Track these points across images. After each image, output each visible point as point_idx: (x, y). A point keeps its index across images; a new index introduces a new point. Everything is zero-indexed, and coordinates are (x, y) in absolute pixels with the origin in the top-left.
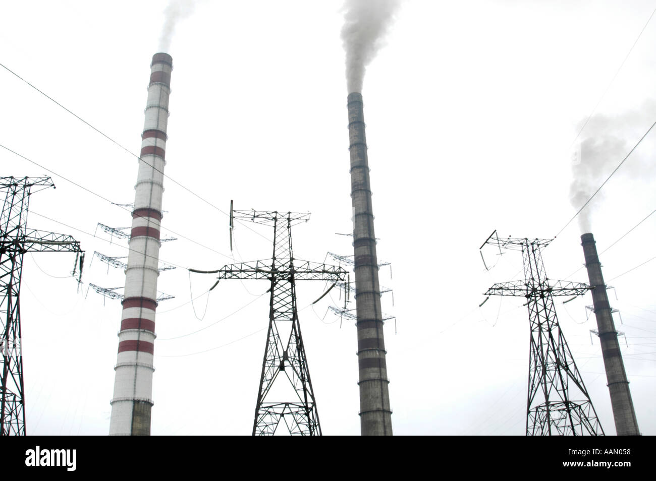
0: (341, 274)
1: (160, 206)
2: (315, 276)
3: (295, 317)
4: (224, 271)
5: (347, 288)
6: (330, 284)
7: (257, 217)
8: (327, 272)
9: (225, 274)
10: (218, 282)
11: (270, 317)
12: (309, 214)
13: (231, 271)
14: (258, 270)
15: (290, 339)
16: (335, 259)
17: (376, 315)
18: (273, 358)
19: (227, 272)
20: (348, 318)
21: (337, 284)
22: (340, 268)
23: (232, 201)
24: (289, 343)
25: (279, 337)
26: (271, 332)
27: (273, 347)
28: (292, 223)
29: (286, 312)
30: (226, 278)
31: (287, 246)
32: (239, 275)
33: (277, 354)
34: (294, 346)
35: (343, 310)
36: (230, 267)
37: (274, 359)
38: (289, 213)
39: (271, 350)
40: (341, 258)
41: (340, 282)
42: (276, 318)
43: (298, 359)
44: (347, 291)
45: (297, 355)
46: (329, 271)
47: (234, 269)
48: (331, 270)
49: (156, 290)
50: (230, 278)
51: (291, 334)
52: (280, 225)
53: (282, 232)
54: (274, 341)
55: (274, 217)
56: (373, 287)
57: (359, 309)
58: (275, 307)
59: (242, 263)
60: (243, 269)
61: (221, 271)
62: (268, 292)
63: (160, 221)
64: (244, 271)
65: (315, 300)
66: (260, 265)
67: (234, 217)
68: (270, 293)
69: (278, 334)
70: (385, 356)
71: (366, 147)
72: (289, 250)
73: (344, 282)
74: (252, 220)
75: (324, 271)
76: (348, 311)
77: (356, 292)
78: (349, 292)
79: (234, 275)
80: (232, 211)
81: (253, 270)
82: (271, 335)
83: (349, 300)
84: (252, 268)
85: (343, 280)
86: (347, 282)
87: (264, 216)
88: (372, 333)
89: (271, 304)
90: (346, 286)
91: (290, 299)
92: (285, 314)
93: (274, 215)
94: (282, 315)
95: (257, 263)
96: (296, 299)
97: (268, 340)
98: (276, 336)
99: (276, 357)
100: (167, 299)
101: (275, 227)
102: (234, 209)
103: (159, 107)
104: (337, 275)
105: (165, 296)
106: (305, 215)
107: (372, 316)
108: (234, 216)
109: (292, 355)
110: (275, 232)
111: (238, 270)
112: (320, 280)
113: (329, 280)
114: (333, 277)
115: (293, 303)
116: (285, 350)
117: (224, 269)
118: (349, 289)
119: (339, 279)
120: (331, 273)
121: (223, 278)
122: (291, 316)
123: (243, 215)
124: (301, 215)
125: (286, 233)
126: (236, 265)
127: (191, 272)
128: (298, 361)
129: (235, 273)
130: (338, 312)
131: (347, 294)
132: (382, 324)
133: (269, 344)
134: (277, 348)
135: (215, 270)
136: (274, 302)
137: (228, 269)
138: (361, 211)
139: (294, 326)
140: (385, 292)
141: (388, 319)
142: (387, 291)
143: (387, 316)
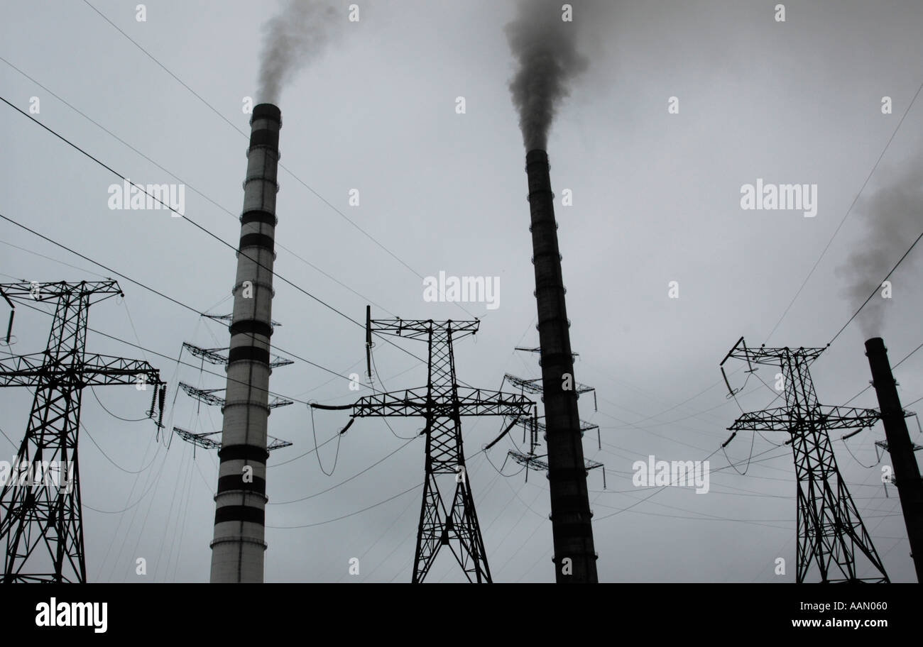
0: (525, 406)
1: (269, 316)
2: (489, 409)
4: (359, 405)
5: (534, 425)
7: (404, 328)
8: (505, 403)
9: (362, 410)
10: (352, 422)
11: (426, 469)
12: (477, 322)
13: (370, 406)
14: (407, 403)
15: (455, 499)
16: (515, 384)
17: (576, 463)
18: (432, 526)
19: (364, 406)
20: (536, 468)
21: (519, 420)
22: (523, 397)
23: (368, 308)
24: (454, 505)
25: (439, 496)
26: (429, 490)
27: (431, 511)
28: (454, 335)
29: (449, 461)
30: (363, 416)
31: (447, 368)
32: (382, 411)
33: (437, 522)
34: (461, 510)
35: (530, 456)
36: (368, 399)
37: (434, 528)
38: (450, 321)
39: (429, 516)
40: (524, 383)
41: (525, 417)
42: (435, 469)
43: (467, 527)
44: (534, 429)
45: (465, 521)
46: (508, 401)
47: (374, 402)
48: (510, 401)
49: (266, 435)
50: (369, 415)
51: (457, 493)
52: (436, 340)
53: (441, 349)
54: (432, 502)
55: (428, 327)
56: (571, 423)
57: (550, 454)
58: (433, 454)
59: (385, 394)
60: (386, 402)
61: (355, 406)
62: (422, 433)
63: (269, 339)
64: (389, 405)
65: (489, 443)
66: (410, 396)
67: (373, 330)
68: (425, 435)
69: (438, 493)
70: (590, 521)
72: (450, 374)
73: (529, 417)
74: (397, 332)
75: (501, 403)
76: (536, 458)
77: (547, 431)
78: (536, 431)
79: (374, 411)
80: (369, 321)
81: (400, 403)
82: (428, 494)
83: (537, 443)
84: (399, 401)
85: (527, 414)
86: (533, 416)
87: (414, 327)
88: (572, 489)
89: (428, 451)
90: (532, 423)
91: (453, 443)
92: (448, 464)
93: (428, 325)
94: (444, 466)
95: (406, 394)
96: (462, 442)
97: (424, 501)
98: (435, 496)
99: (436, 526)
100: (281, 446)
101: (430, 342)
102: (372, 318)
104: (519, 408)
105: (279, 443)
106: (471, 323)
107: (570, 464)
108: (372, 328)
109: (459, 521)
110: (430, 349)
111: (379, 403)
112: (495, 414)
113: (507, 414)
114: (514, 410)
115: (458, 449)
116: (449, 515)
117: (360, 403)
118: (536, 428)
119: (522, 412)
120: (511, 405)
121: (359, 415)
122: (456, 467)
123: (384, 327)
124: (466, 324)
125: (446, 350)
126: (377, 397)
127: (314, 408)
128: (467, 530)
129: (376, 408)
130: (520, 458)
131: (534, 433)
132: (586, 474)
133: (427, 508)
134: (437, 513)
135: (347, 404)
136: (432, 448)
137: (365, 403)
138: (551, 316)
139: (460, 482)
140: (588, 429)
141: (593, 467)
142: (591, 428)
143: (592, 464)
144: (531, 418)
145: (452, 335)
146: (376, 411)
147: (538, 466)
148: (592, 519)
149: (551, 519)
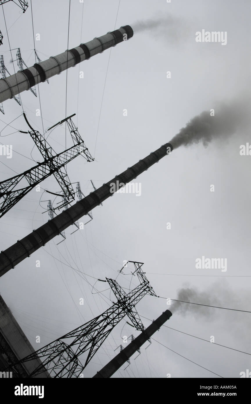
0: (71, 196)
1: (49, 77)
2: (62, 183)
3: (33, 186)
4: (35, 132)
5: (66, 204)
6: (62, 193)
7: (75, 133)
8: (68, 188)
9: (33, 134)
10: (27, 133)
11: (25, 172)
12: (93, 160)
13: (37, 136)
14: (46, 150)
15: (20, 190)
16: (77, 188)
17: (60, 228)
18: (4, 187)
19: (35, 134)
20: (50, 214)
21: (64, 197)
22: (74, 194)
23: (75, 114)
24: (17, 191)
26: (17, 178)
27: (10, 183)
28: (83, 154)
29: (33, 179)
30: (31, 136)
31: (68, 158)
32: (37, 142)
33: (7, 188)
34: (17, 194)
35: (53, 209)
36: (39, 134)
38: (87, 149)
39: (7, 184)
40: (80, 191)
41: (67, 198)
42: (26, 176)
43: (11, 201)
44: (64, 205)
45: (13, 199)
47: (39, 137)
48: (70, 190)
50: (33, 138)
51: (22, 189)
52: (77, 148)
54: (13, 182)
55: (80, 142)
56: (75, 218)
57: (58, 217)
58: (32, 172)
59: (45, 140)
60: (42, 142)
61: (34, 131)
62: (38, 163)
63: (40, 82)
64: (41, 144)
65: (49, 191)
66: (50, 150)
67: (67, 121)
68: (38, 164)
69: (18, 182)
70: (41, 246)
71: (147, 169)
72: (67, 160)
73: (68, 200)
74: (71, 131)
75: (67, 186)
76: (54, 212)
77: (66, 210)
78: (64, 206)
79: (36, 139)
80: (70, 117)
81: (45, 148)
82: (15, 178)
83: (60, 209)
84: (45, 147)
85: (68, 199)
86: (69, 202)
87: (77, 137)
88: (49, 232)
89: (32, 169)
90: (66, 203)
91: (41, 177)
92: (32, 179)
93: (81, 141)
94: (30, 178)
95: (50, 148)
96: (43, 180)
97: (12, 179)
98: (16, 182)
101: (75, 146)
102: (71, 118)
103: (102, 45)
104: (69, 195)
106: (91, 158)
108: (68, 120)
109: (12, 197)
110: (72, 147)
111: (40, 139)
112: (61, 187)
113: (64, 191)
114: (67, 193)
115: (40, 180)
116: (12, 191)
117: (36, 132)
118: (65, 205)
119: (68, 197)
120: (68, 191)
121: (31, 134)
122: (32, 183)
123: (71, 125)
124: (90, 156)
125: (75, 154)
126: (42, 137)
127: (23, 115)
129: (37, 139)
130: (50, 206)
131: (63, 206)
132: (58, 234)
133: (10, 181)
134: (10, 186)
135: (32, 127)
136: (34, 170)
137: (37, 134)
139: (27, 188)
140: (76, 225)
141: (62, 236)
142: (77, 226)
143: (63, 234)
144: (68, 201)
146: (36, 140)
147: (51, 215)
148: (42, 246)
149: (33, 231)
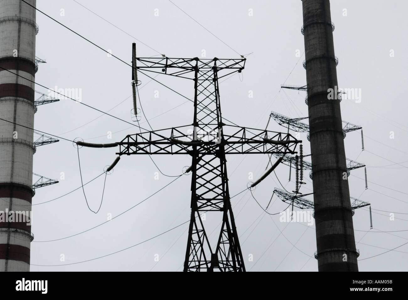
0: (291, 144)
1: (33, 53)
2: (254, 148)
3: (227, 207)
4: (125, 143)
5: (299, 163)
6: (274, 159)
7: (170, 66)
8: (270, 142)
9: (128, 148)
10: (118, 159)
11: (191, 207)
12: (242, 60)
13: (136, 144)
14: (173, 141)
15: (221, 236)
16: (282, 123)
17: (342, 202)
18: (197, 263)
19: (130, 144)
20: (302, 206)
21: (285, 158)
22: (289, 135)
23: (134, 45)
24: (219, 242)
25: (205, 234)
26: (194, 228)
27: (197, 248)
28: (220, 74)
29: (214, 199)
30: (129, 154)
31: (213, 107)
32: (148, 149)
33: (203, 259)
34: (226, 247)
35: (295, 195)
36: (134, 137)
37: (199, 265)
38: (215, 59)
39: (194, 253)
40: (290, 122)
41: (290, 155)
42: (200, 207)
43: (232, 265)
44: (299, 167)
45: (230, 259)
46: (273, 139)
47: (140, 140)
48: (276, 139)
49: (32, 173)
50: (135, 153)
51: (222, 230)
52: (202, 78)
53: (207, 87)
54: (198, 240)
55: (194, 65)
56: (337, 162)
57: (316, 193)
58: (199, 192)
59: (151, 132)
60: (152, 140)
61: (121, 143)
62: (188, 171)
63: (34, 76)
64: (155, 143)
65: (255, 181)
66: (176, 134)
67: (138, 68)
68: (191, 172)
69: (203, 230)
70: (356, 261)
72: (216, 112)
73: (294, 155)
74: (163, 70)
75: (266, 141)
76: (302, 196)
77: (312, 169)
78: (301, 169)
79: (140, 149)
80: (135, 58)
81: (166, 141)
82: (193, 232)
83: (302, 181)
84: (165, 139)
85: (293, 153)
86: (299, 155)
87: (180, 65)
88: (337, 228)
89: (194, 189)
90: (297, 161)
91: (218, 181)
92: (214, 202)
93: (194, 63)
94: (209, 204)
95: (172, 132)
96: (227, 180)
97: (190, 239)
98: (201, 234)
99: (201, 263)
100: (47, 184)
101: (196, 80)
102: (137, 56)
104: (285, 146)
105: (45, 181)
106: (237, 61)
107: (336, 203)
108: (137, 66)
109: (224, 259)
110: (196, 87)
111: (145, 141)
112: (261, 153)
113: (272, 153)
114: (280, 148)
115: (223, 187)
116: (214, 252)
117: (126, 141)
118: (302, 166)
119: (287, 151)
120: (276, 143)
121: (125, 153)
122: (221, 205)
123: (150, 64)
124: (232, 62)
125: (212, 88)
126: (143, 135)
127: (80, 146)
128: (232, 267)
129: (142, 146)
130: (286, 197)
131: (299, 171)
132: (352, 214)
133: (192, 245)
134: (202, 250)
135: (114, 142)
136: (198, 185)
137: (131, 141)
138: (318, 53)
139: (225, 219)
140: (355, 168)
141: (360, 207)
142: (358, 167)
143: (358, 203)
144: (297, 156)
145: (218, 73)
146: (142, 149)
147: (304, 205)
148: (358, 259)
149: (316, 257)
